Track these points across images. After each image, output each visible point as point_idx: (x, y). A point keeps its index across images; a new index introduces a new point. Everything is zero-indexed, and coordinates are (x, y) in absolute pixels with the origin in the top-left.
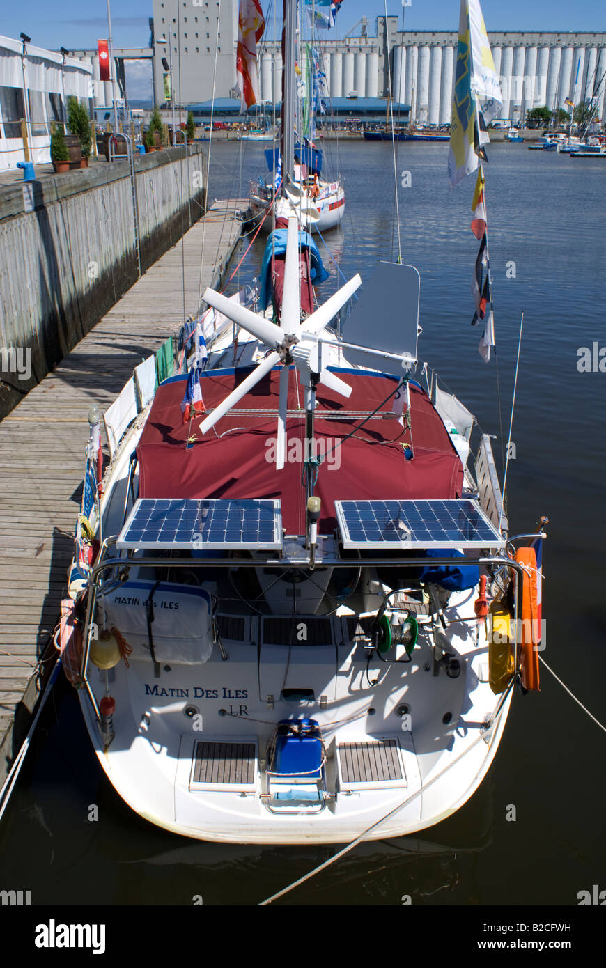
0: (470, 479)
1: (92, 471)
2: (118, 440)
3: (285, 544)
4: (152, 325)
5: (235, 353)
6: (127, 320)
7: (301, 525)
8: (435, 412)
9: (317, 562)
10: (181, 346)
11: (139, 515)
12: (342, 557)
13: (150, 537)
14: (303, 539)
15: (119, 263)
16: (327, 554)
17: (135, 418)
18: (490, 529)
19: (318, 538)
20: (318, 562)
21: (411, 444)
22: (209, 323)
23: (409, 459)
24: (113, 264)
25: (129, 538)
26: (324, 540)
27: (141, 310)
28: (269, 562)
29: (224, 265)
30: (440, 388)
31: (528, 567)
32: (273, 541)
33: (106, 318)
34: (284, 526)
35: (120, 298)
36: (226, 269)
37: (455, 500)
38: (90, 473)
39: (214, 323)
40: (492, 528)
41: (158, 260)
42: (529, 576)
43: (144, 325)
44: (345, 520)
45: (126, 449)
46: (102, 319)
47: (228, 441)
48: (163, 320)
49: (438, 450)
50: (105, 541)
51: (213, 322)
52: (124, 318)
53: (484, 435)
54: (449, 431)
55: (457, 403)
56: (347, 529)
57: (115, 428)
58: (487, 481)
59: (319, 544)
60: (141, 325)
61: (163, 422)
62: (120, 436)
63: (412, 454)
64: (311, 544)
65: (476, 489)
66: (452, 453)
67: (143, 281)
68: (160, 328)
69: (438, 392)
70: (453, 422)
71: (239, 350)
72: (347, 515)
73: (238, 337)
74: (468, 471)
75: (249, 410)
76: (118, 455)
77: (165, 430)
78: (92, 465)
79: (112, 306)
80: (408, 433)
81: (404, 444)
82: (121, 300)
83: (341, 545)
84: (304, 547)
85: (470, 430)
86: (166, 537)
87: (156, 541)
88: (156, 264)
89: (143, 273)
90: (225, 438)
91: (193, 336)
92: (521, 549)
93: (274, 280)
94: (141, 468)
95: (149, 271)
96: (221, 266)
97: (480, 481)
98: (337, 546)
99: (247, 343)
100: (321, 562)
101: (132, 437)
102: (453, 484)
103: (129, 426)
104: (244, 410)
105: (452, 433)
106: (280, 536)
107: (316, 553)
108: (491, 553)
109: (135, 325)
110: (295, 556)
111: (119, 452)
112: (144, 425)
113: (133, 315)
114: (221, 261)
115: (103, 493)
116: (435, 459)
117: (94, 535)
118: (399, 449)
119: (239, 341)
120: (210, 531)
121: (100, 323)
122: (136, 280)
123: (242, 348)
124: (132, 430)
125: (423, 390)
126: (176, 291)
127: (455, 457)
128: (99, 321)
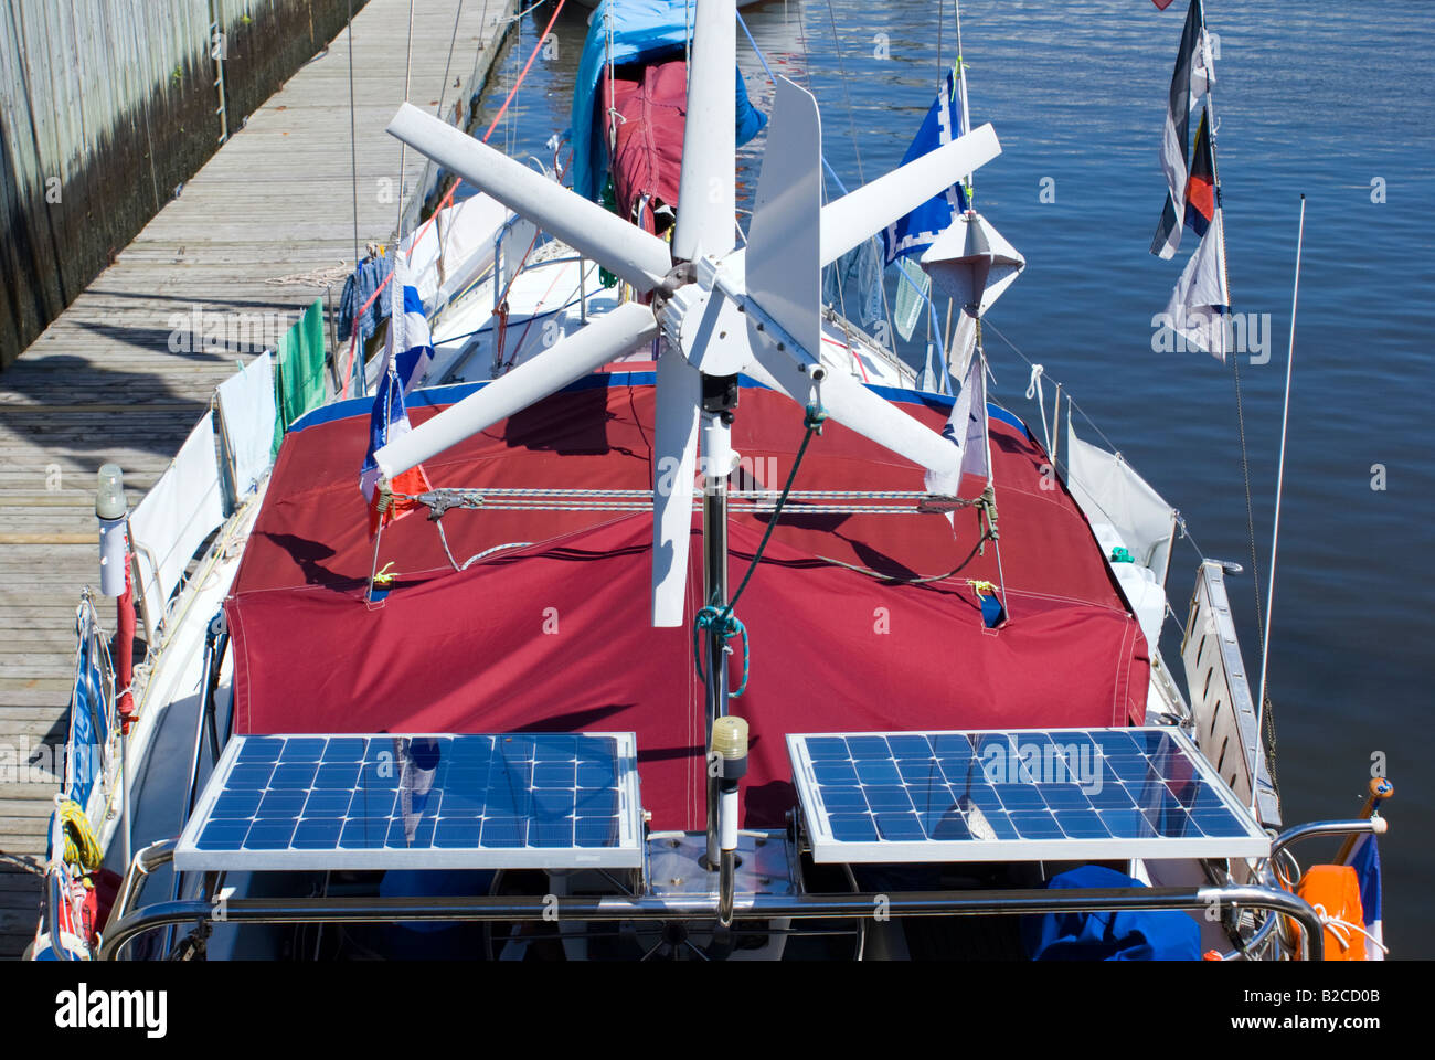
0: (1169, 691)
1: (95, 675)
2: (168, 590)
3: (649, 855)
4: (263, 271)
5: (500, 343)
6: (189, 258)
7: (693, 803)
8: (1066, 498)
9: (739, 904)
10: (347, 328)
11: (237, 777)
12: (809, 890)
13: (268, 837)
14: (700, 841)
15: (166, 96)
16: (766, 883)
17: (217, 531)
18: (1226, 806)
19: (740, 838)
20: (744, 902)
21: (998, 583)
22: (425, 263)
23: (995, 625)
24: (148, 99)
25: (209, 840)
26: (760, 843)
27: (229, 231)
28: (605, 904)
29: (466, 104)
30: (1079, 436)
31: (1338, 918)
32: (617, 845)
33: (130, 252)
34: (646, 804)
35: (168, 196)
36: (473, 116)
37: (1126, 729)
38: (90, 681)
39: (440, 263)
40: (1229, 801)
41: (279, 90)
42: (1341, 946)
43: (241, 272)
44: (816, 786)
45: (193, 614)
46: (119, 257)
47: (488, 578)
48: (292, 257)
49: (1078, 601)
50: (140, 853)
51: (437, 257)
52: (181, 252)
53: (1207, 563)
54: (1108, 554)
55: (1129, 478)
56: (822, 810)
57: (159, 553)
58: (1218, 692)
59: (743, 856)
60: (229, 272)
61: (301, 532)
62: (177, 580)
63: (1002, 611)
64: (724, 852)
65: (1186, 716)
66: (1113, 605)
67: (235, 152)
68: (284, 280)
69: (1074, 444)
70: (1119, 529)
71: (512, 336)
72: (822, 773)
73: (509, 299)
74: (1163, 667)
75: (542, 492)
76: (168, 633)
77: (308, 554)
78: (95, 659)
79: (148, 218)
80: (991, 550)
81: (980, 584)
82: (172, 204)
83: (808, 858)
84: (705, 861)
85: (1166, 550)
86: (315, 836)
87: (286, 847)
88: (272, 101)
89: (235, 126)
90: (477, 570)
91: (379, 298)
92: (1316, 870)
93: (613, 133)
94: (238, 658)
95: (254, 120)
96: (458, 107)
97: (1196, 693)
98: (794, 860)
99: (535, 318)
100: (750, 904)
101: (209, 584)
102: (1121, 693)
103: (199, 556)
104: (530, 492)
105: (1115, 559)
106: (636, 830)
107: (738, 878)
108: (1229, 876)
109: (214, 272)
110: (680, 889)
111: (172, 625)
112: (242, 547)
113: (208, 244)
114: (460, 91)
115: (136, 719)
116: (1068, 625)
117: (102, 855)
118: (965, 597)
119: (512, 311)
120: (437, 818)
121: (113, 268)
122: (213, 148)
123: (519, 330)
124: (208, 561)
125: (1031, 438)
126: (331, 177)
127: (1123, 619)
128: (111, 261)
